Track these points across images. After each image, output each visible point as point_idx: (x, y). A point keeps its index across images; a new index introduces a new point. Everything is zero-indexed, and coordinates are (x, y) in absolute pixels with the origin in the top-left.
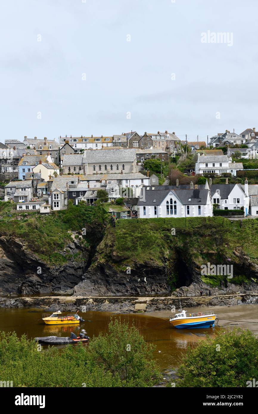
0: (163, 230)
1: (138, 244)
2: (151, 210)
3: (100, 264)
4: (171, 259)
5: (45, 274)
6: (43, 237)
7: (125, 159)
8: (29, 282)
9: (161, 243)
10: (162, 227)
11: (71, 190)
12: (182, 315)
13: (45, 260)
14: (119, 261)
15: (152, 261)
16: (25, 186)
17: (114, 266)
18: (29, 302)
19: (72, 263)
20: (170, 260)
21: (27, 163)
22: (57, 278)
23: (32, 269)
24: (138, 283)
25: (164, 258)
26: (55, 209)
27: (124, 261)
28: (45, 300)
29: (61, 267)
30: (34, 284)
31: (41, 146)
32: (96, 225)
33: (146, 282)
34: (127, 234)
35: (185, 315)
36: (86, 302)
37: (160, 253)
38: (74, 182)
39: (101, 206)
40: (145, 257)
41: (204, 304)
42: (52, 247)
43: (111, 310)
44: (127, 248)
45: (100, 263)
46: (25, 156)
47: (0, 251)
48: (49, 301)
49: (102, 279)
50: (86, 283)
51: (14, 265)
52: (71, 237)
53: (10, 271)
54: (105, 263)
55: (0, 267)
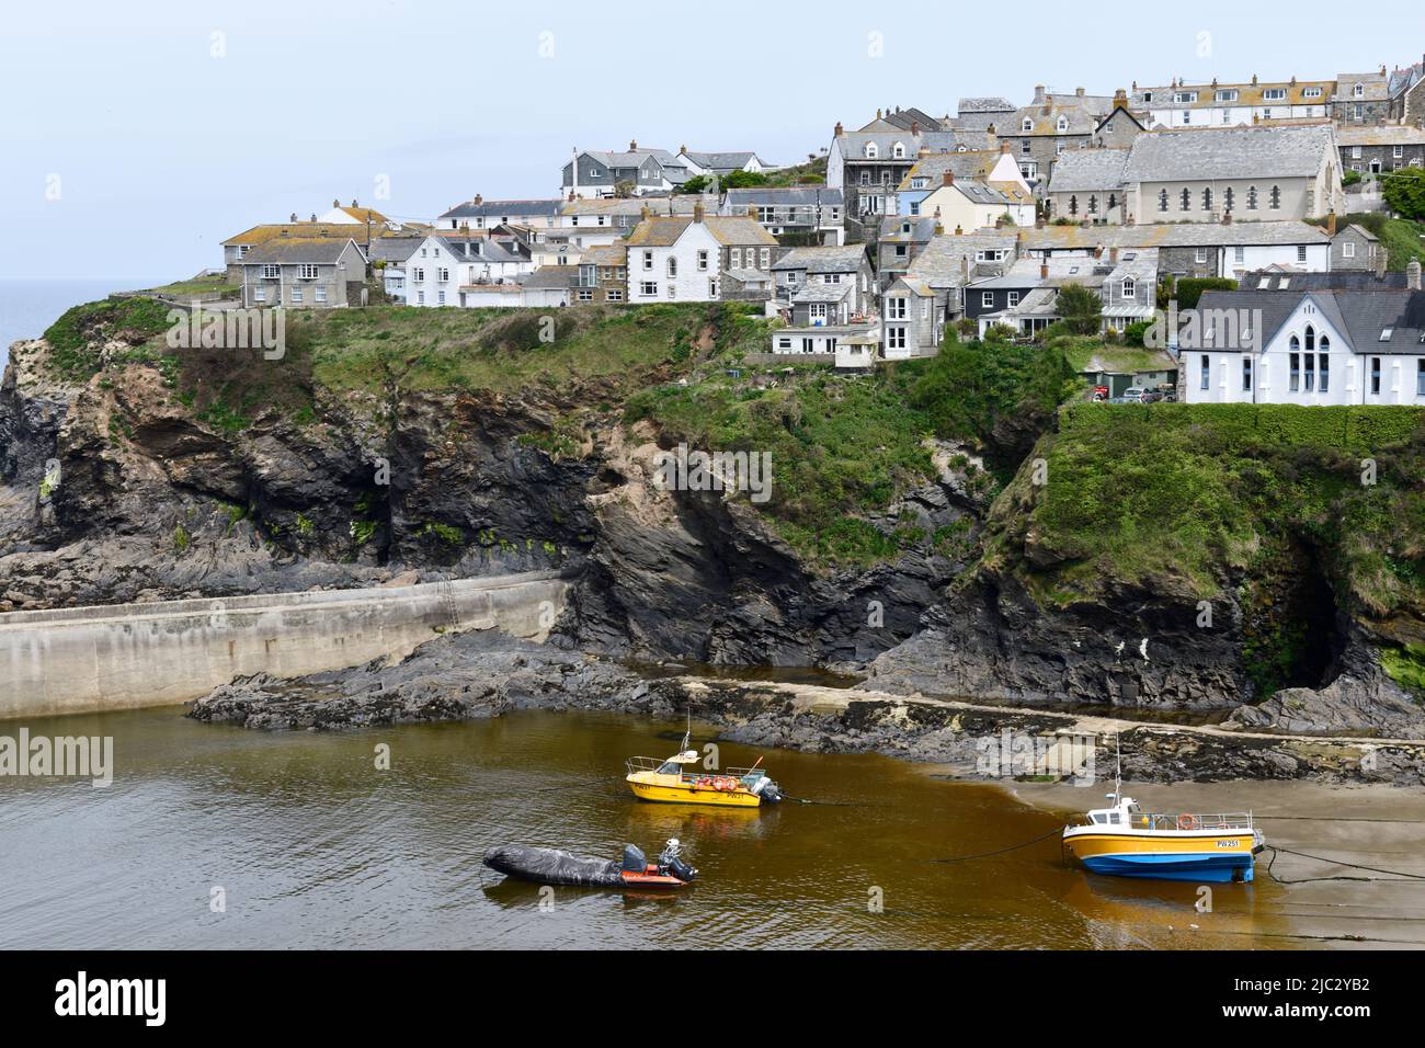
0: (1245, 455)
1: (1126, 502)
2: (1228, 368)
3: (985, 573)
4: (1272, 572)
5: (796, 595)
6: (808, 459)
7: (1286, 165)
8: (738, 620)
9: (1217, 505)
10: (1237, 440)
11: (980, 283)
12: (1112, 816)
13: (798, 544)
14: (1049, 568)
15: (1172, 577)
16: (838, 265)
17: (1032, 586)
18: (693, 696)
19: (921, 560)
20: (1263, 577)
21: (925, 182)
22: (842, 615)
23: (754, 575)
24: (1115, 658)
25: (1226, 566)
26: (893, 354)
27: (1066, 570)
28: (747, 696)
29: (861, 574)
30: (753, 631)
31: (1027, 119)
32: (1030, 419)
33: (1146, 657)
34: (1090, 463)
35: (1125, 817)
36: (879, 717)
37: (1209, 544)
38: (996, 254)
39: (1057, 349)
40: (1146, 557)
41: (1332, 770)
42: (834, 496)
43: (945, 760)
44: (1077, 519)
45: (985, 569)
46: (926, 158)
47: (662, 501)
48: (758, 699)
49: (985, 632)
50: (929, 640)
51: (702, 554)
52: (933, 462)
53: (684, 577)
54: (1000, 572)
55: (654, 559)
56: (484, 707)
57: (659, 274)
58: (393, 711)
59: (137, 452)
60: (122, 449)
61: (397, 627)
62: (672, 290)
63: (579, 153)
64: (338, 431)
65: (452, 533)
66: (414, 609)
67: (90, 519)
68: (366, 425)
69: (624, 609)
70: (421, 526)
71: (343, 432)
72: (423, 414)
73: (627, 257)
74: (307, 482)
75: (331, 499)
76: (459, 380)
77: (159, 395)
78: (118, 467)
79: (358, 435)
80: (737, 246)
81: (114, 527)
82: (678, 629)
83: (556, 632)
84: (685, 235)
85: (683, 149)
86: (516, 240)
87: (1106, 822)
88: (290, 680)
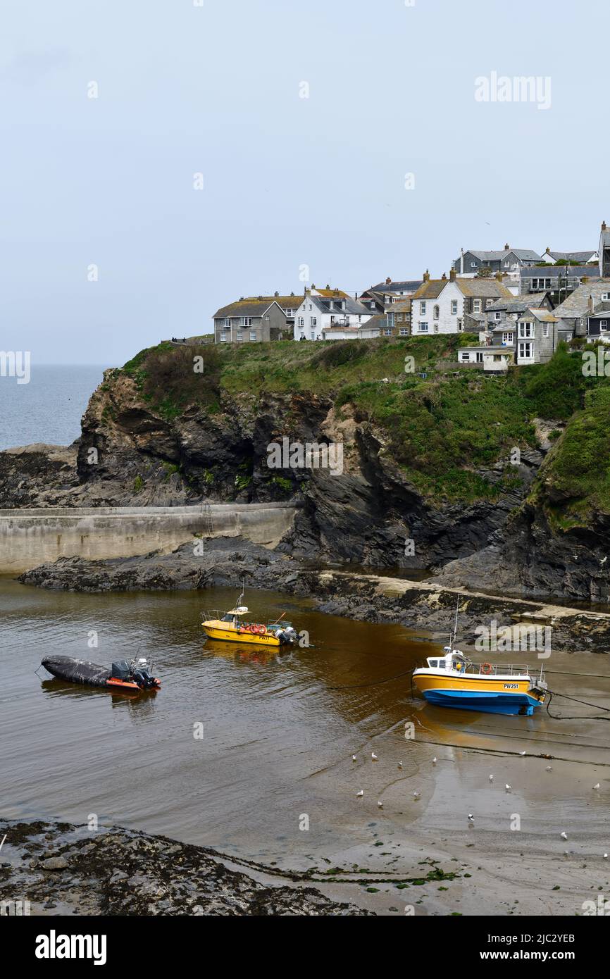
3: (527, 507)
5: (419, 520)
6: (438, 429)
8: (382, 536)
11: (600, 315)
12: (441, 662)
13: (421, 485)
14: (561, 503)
17: (551, 516)
18: (321, 582)
22: (450, 535)
23: (396, 506)
24: (600, 568)
27: (572, 505)
29: (465, 508)
30: (390, 543)
36: (419, 600)
42: (452, 454)
44: (577, 468)
45: (528, 504)
47: (352, 457)
48: (356, 585)
49: (521, 548)
50: (489, 552)
51: (371, 492)
52: (537, 434)
53: (358, 508)
54: (535, 506)
55: (341, 495)
56: (187, 582)
57: (429, 317)
58: (129, 581)
59: (117, 429)
60: (108, 427)
61: (169, 532)
62: (436, 326)
63: (465, 252)
64: (232, 419)
65: (286, 484)
66: (181, 521)
67: (90, 470)
68: (247, 414)
69: (318, 527)
70: (270, 479)
71: (234, 419)
72: (272, 406)
73: (411, 306)
74: (211, 449)
75: (225, 461)
76: (293, 385)
77: (131, 394)
78: (105, 438)
79: (242, 420)
80: (479, 297)
81: (101, 475)
82: (347, 541)
83: (283, 541)
84: (444, 291)
85: (548, 250)
86: (373, 301)
87: (436, 666)
88: (94, 562)
